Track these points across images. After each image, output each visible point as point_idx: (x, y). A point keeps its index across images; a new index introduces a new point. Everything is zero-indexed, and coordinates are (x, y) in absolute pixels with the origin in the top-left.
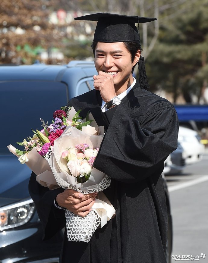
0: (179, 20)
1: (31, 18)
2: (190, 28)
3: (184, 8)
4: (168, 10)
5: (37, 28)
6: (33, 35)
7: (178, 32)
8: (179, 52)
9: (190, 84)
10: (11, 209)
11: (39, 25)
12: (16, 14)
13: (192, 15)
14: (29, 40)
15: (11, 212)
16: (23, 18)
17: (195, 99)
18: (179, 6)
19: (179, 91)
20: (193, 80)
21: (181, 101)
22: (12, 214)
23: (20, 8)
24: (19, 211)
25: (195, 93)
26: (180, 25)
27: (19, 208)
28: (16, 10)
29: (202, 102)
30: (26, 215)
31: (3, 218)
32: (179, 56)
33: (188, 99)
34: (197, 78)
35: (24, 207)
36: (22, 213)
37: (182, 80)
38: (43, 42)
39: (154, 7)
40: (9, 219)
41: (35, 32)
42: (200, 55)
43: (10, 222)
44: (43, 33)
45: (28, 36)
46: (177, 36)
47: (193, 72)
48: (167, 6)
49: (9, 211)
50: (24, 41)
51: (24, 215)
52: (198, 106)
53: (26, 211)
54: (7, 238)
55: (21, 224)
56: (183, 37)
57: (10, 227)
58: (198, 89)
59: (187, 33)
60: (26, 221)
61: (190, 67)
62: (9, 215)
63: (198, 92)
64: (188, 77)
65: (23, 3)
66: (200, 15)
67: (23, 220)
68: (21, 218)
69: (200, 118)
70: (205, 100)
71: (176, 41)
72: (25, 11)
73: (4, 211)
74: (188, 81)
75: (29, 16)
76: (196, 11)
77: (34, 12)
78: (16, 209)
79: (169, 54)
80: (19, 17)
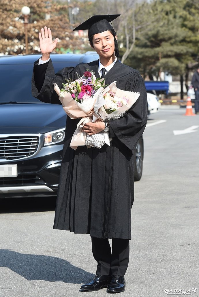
0: (147, 34)
1: (64, 33)
2: (153, 39)
3: (149, 28)
4: (141, 28)
5: (67, 39)
6: (65, 42)
7: (147, 41)
8: (147, 52)
9: (152, 70)
10: (54, 133)
11: (69, 37)
12: (56, 31)
13: (154, 32)
14: (63, 45)
15: (54, 135)
16: (60, 33)
17: (155, 79)
18: (147, 26)
19: (146, 74)
20: (154, 68)
21: (147, 79)
22: (54, 136)
23: (58, 28)
24: (58, 134)
25: (155, 75)
26: (147, 37)
27: (58, 132)
28: (56, 29)
29: (159, 80)
30: (62, 137)
31: (49, 138)
32: (147, 54)
33: (151, 78)
34: (156, 67)
35: (61, 132)
36: (60, 136)
37: (148, 68)
38: (71, 46)
39: (132, 27)
40: (53, 139)
41: (66, 40)
42: (158, 54)
43: (53, 140)
44: (71, 41)
45: (62, 43)
46: (146, 43)
47: (154, 63)
48: (140, 27)
49: (53, 134)
50: (61, 46)
51: (61, 137)
52: (157, 82)
53: (62, 134)
54: (52, 149)
55: (59, 142)
56: (149, 44)
57: (53, 143)
58: (157, 73)
59: (151, 42)
60: (62, 140)
61: (153, 60)
62: (53, 137)
63: (157, 74)
64: (152, 66)
65: (60, 25)
66: (158, 32)
67: (61, 139)
68: (59, 138)
69: (158, 89)
70: (160, 79)
71: (145, 46)
72: (61, 29)
73: (50, 134)
74: (151, 68)
75: (63, 32)
76: (156, 30)
77: (66, 30)
78: (57, 133)
79: (141, 53)
80: (58, 32)
